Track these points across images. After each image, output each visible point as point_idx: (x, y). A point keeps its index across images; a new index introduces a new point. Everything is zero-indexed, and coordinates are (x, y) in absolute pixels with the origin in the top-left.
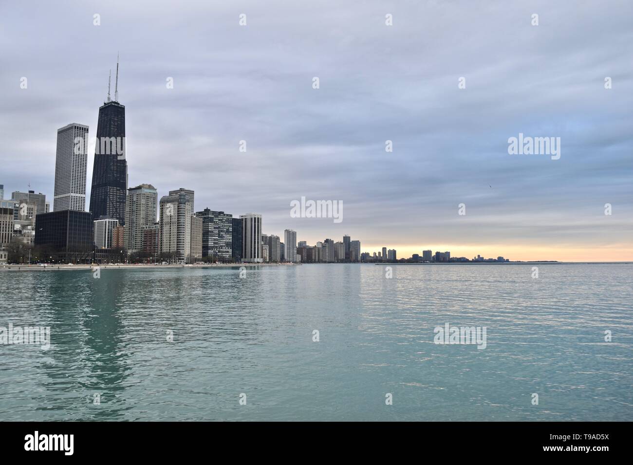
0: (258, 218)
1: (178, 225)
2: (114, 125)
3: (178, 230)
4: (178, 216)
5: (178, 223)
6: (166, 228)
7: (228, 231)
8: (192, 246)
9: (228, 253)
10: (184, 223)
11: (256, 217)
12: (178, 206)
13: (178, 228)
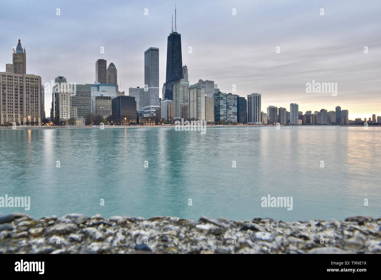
0: (258, 97)
1: (197, 102)
2: (175, 46)
3: (197, 105)
4: (197, 97)
5: (197, 101)
6: (191, 104)
7: (234, 105)
8: (207, 115)
9: (235, 119)
10: (200, 101)
11: (257, 96)
12: (197, 91)
13: (197, 104)
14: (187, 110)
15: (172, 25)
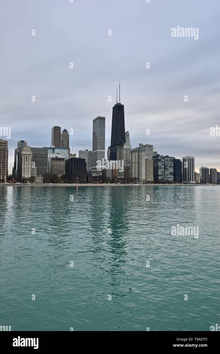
0: (192, 159)
1: (138, 164)
2: (119, 115)
3: (138, 166)
4: (138, 159)
5: (138, 163)
6: (133, 165)
7: (171, 166)
8: (147, 175)
9: (171, 178)
10: (141, 162)
11: (191, 158)
12: (138, 154)
13: (138, 165)
14: (130, 170)
15: (116, 97)
